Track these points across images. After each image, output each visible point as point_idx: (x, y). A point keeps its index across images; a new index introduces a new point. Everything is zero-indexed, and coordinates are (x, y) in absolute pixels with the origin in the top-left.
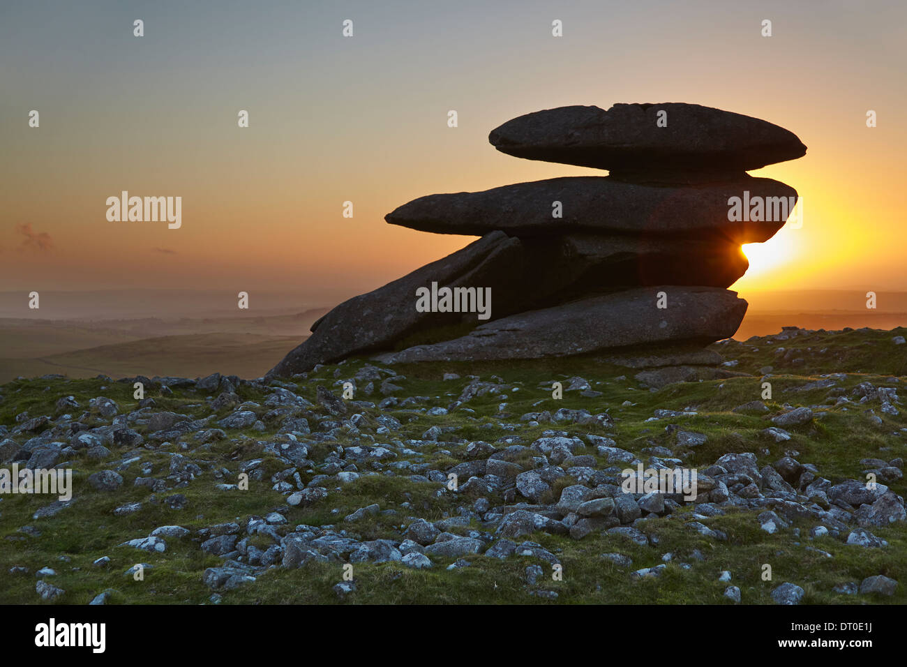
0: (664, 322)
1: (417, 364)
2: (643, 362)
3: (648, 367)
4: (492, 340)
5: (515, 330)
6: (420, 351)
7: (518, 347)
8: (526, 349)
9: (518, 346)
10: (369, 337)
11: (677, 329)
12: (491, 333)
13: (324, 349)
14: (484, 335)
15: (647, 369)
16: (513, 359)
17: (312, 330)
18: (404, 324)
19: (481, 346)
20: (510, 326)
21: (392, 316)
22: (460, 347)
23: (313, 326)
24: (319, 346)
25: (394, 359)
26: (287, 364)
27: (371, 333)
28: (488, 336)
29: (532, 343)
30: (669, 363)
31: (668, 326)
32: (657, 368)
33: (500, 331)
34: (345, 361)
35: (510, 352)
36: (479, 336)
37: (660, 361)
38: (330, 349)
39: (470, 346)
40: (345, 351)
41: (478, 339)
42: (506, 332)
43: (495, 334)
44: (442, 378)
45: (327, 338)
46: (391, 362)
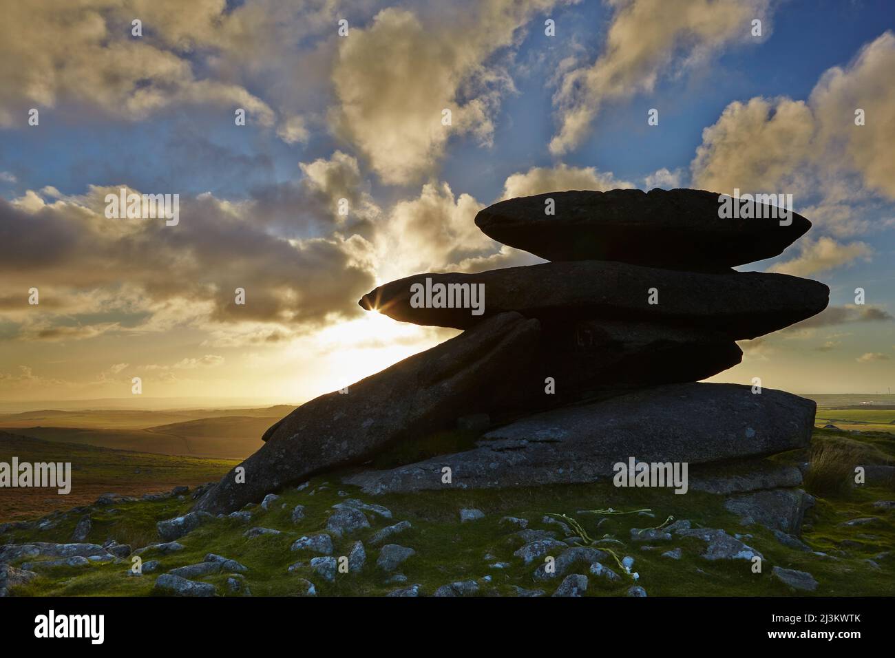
0: (750, 429)
1: (419, 494)
2: (729, 486)
3: (736, 492)
4: (522, 456)
5: (552, 441)
6: (421, 474)
7: (560, 466)
8: (572, 470)
9: (560, 464)
10: (343, 449)
11: (769, 438)
12: (517, 445)
13: (279, 467)
14: (508, 449)
15: (736, 494)
16: (555, 484)
17: (264, 438)
18: (389, 432)
19: (509, 466)
20: (542, 434)
21: (373, 421)
22: (478, 467)
23: (266, 434)
24: (272, 462)
25: (384, 487)
26: (226, 488)
27: (345, 445)
28: (514, 449)
29: (579, 459)
30: (760, 485)
31: (756, 434)
32: (748, 493)
33: (530, 441)
34: (307, 484)
35: (550, 473)
36: (501, 450)
37: (748, 484)
38: (287, 467)
39: (492, 465)
40: (307, 469)
41: (500, 454)
42: (540, 443)
43: (524, 447)
44: (459, 517)
45: (284, 451)
46: (379, 491)
